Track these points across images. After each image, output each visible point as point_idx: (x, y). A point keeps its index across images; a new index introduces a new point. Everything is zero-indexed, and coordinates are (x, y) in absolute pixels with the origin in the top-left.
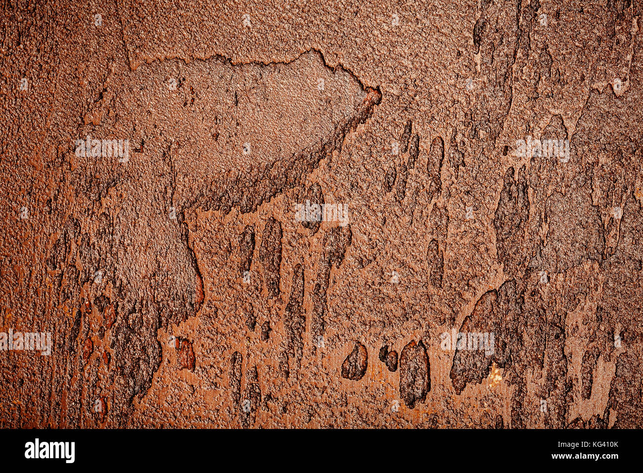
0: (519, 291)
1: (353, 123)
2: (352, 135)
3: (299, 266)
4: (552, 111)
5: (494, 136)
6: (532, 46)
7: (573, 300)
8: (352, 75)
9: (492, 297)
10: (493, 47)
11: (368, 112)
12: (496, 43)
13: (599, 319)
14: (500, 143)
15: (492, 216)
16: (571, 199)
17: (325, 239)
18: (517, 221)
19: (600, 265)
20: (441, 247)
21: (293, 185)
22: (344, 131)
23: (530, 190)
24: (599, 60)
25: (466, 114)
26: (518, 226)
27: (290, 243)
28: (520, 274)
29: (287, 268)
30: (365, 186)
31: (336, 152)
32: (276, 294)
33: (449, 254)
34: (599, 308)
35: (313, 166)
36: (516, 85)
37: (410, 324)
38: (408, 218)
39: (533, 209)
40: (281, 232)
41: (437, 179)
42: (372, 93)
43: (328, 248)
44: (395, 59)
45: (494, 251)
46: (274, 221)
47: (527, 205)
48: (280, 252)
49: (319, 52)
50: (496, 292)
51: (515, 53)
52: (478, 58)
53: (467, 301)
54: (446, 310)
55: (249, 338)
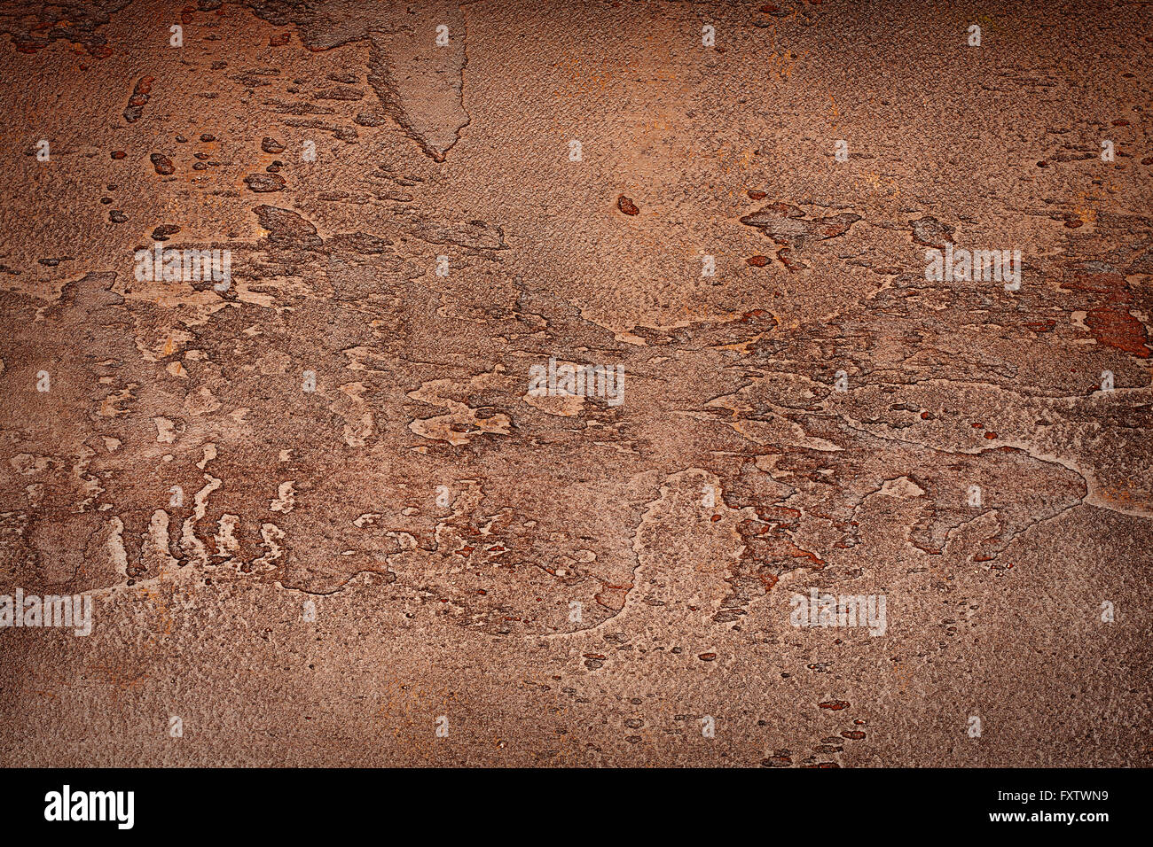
0: (316, 248)
1: (423, 145)
2: (415, 144)
3: (333, 111)
4: (428, 269)
5: (413, 233)
6: (469, 257)
7: (309, 282)
8: (454, 144)
9: (312, 231)
10: (468, 233)
11: (429, 154)
12: (472, 235)
13: (297, 298)
14: (410, 237)
15: (363, 232)
16: (373, 280)
17: (350, 127)
18: (359, 247)
19: (331, 298)
20: (344, 200)
21: (385, 107)
22: (418, 139)
23: (378, 255)
24: (460, 299)
25: (427, 216)
26: (356, 248)
27: (348, 105)
28: (326, 249)
29: (332, 103)
30: (383, 152)
31: (405, 135)
32: (316, 97)
33: (339, 204)
34: (304, 298)
35: (397, 120)
36: (445, 247)
37: (296, 180)
38: (362, 179)
39: (367, 256)
40: (355, 100)
41: (387, 197)
42: (442, 157)
43: (344, 129)
44: (462, 172)
45: (341, 232)
46: (362, 96)
47: (370, 253)
48: (343, 99)
49: (469, 124)
50: (315, 233)
51: (466, 247)
52: (462, 223)
53: (309, 215)
54: (304, 203)
55: (289, 80)
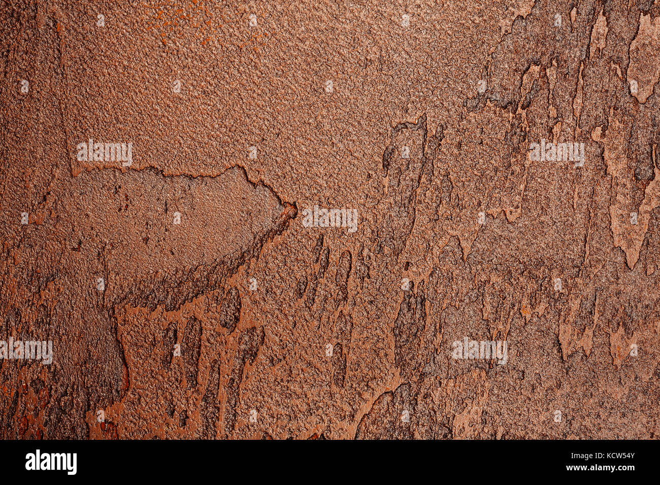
0: (413, 393)
1: (270, 234)
2: (270, 245)
3: (215, 361)
4: (450, 232)
5: (397, 253)
6: (436, 173)
7: (462, 404)
8: (272, 190)
9: (388, 398)
10: (400, 172)
11: (284, 225)
12: (403, 168)
13: (484, 422)
14: (403, 259)
15: (392, 325)
16: (463, 312)
17: (240, 338)
18: (414, 330)
19: (487, 373)
20: (345, 350)
21: (213, 287)
22: (261, 241)
23: (428, 303)
24: (495, 188)
25: (373, 231)
26: (415, 335)
27: (208, 340)
28: (415, 379)
29: (205, 362)
30: (278, 292)
31: (254, 259)
32: (193, 386)
33: (352, 357)
34: (485, 412)
35: (232, 271)
36: (420, 207)
37: (314, 419)
38: (316, 323)
39: (429, 320)
40: (201, 329)
41: (344, 289)
42: (289, 208)
43: (243, 347)
44: (311, 178)
45: (392, 356)
46: (195, 319)
47: (424, 316)
48: (199, 347)
49: (243, 168)
50: (393, 394)
51: (420, 177)
52: (386, 181)
53: (365, 401)
54: (347, 408)
55: (168, 425)
